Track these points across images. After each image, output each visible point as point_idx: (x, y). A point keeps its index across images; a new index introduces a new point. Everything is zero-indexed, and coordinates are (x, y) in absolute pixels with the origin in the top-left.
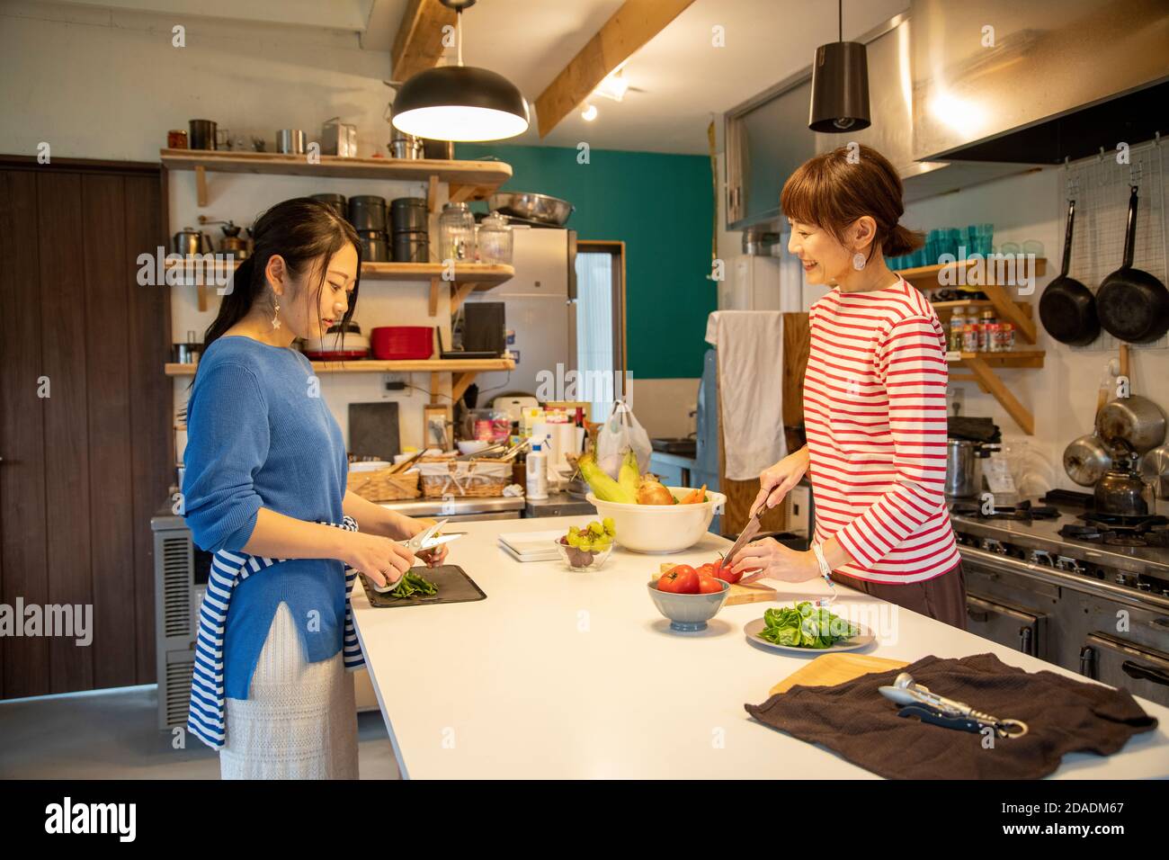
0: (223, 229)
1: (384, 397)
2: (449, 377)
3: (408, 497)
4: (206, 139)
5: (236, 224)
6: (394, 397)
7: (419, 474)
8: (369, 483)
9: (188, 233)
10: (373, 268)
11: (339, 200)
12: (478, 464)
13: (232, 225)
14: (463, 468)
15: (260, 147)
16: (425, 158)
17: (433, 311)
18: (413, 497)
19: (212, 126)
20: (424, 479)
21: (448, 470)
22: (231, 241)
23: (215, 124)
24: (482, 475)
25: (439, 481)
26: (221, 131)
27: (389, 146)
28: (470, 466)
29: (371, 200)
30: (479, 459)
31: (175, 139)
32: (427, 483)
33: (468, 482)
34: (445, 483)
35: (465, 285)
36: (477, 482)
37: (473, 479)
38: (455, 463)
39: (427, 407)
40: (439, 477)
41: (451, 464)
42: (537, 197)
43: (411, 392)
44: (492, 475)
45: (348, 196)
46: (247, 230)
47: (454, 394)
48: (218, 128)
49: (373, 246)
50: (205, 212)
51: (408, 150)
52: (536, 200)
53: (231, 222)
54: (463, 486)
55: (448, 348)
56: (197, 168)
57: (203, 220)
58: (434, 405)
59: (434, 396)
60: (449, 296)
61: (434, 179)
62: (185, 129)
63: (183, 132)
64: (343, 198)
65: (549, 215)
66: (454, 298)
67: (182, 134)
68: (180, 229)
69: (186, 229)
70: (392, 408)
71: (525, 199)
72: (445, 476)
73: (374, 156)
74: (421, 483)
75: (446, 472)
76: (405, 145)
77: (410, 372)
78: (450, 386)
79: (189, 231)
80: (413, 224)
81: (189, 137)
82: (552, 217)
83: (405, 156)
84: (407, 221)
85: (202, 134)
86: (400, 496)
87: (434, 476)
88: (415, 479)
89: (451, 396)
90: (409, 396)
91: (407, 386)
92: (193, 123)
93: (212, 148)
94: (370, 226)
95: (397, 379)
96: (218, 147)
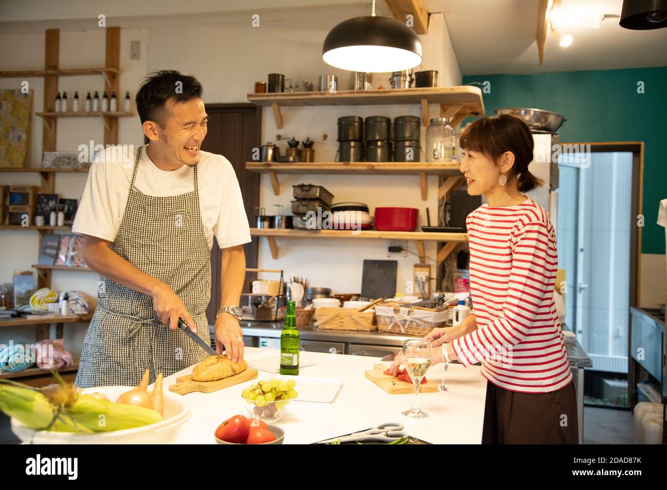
0: (288, 142)
1: (388, 257)
2: (435, 245)
3: (365, 329)
4: (276, 86)
5: (297, 140)
6: (394, 257)
7: (374, 314)
8: (337, 316)
9: (268, 145)
10: (373, 166)
11: (357, 120)
12: (415, 310)
13: (294, 139)
14: (404, 313)
15: (310, 88)
16: (416, 87)
17: (425, 196)
18: (369, 330)
19: (280, 77)
20: (378, 318)
21: (393, 312)
22: (292, 150)
23: (283, 76)
24: (418, 319)
25: (388, 320)
26: (287, 80)
27: (390, 80)
28: (409, 312)
29: (379, 119)
30: (417, 307)
31: (259, 87)
32: (380, 321)
33: (408, 323)
34: (391, 322)
35: (449, 178)
36: (414, 324)
37: (411, 321)
38: (398, 308)
39: (416, 266)
40: (388, 317)
41: (396, 309)
42: (532, 111)
43: (407, 254)
44: (425, 320)
45: (364, 118)
46: (303, 142)
47: (438, 258)
48: (285, 78)
49: (379, 151)
50: (281, 132)
51: (402, 82)
52: (532, 113)
53: (294, 138)
54: (404, 326)
55: (434, 223)
56: (273, 104)
57: (279, 137)
58: (422, 264)
59: (422, 258)
60: (437, 185)
61: (424, 102)
62: (265, 80)
63: (264, 83)
64: (361, 119)
65: (542, 123)
66: (441, 188)
67: (262, 84)
68: (265, 144)
69: (268, 143)
70: (393, 265)
71: (523, 112)
72: (392, 317)
73: (379, 88)
74: (375, 321)
75: (392, 314)
76: (400, 79)
77: (407, 241)
78: (435, 251)
79: (270, 144)
80: (407, 135)
81: (267, 85)
82: (544, 125)
83: (400, 87)
84: (404, 132)
85: (275, 82)
86: (360, 328)
87: (385, 316)
88: (371, 316)
89: (435, 260)
90: (406, 257)
91: (403, 250)
92: (270, 75)
93: (280, 91)
94: (377, 138)
95: (397, 245)
96: (285, 90)
